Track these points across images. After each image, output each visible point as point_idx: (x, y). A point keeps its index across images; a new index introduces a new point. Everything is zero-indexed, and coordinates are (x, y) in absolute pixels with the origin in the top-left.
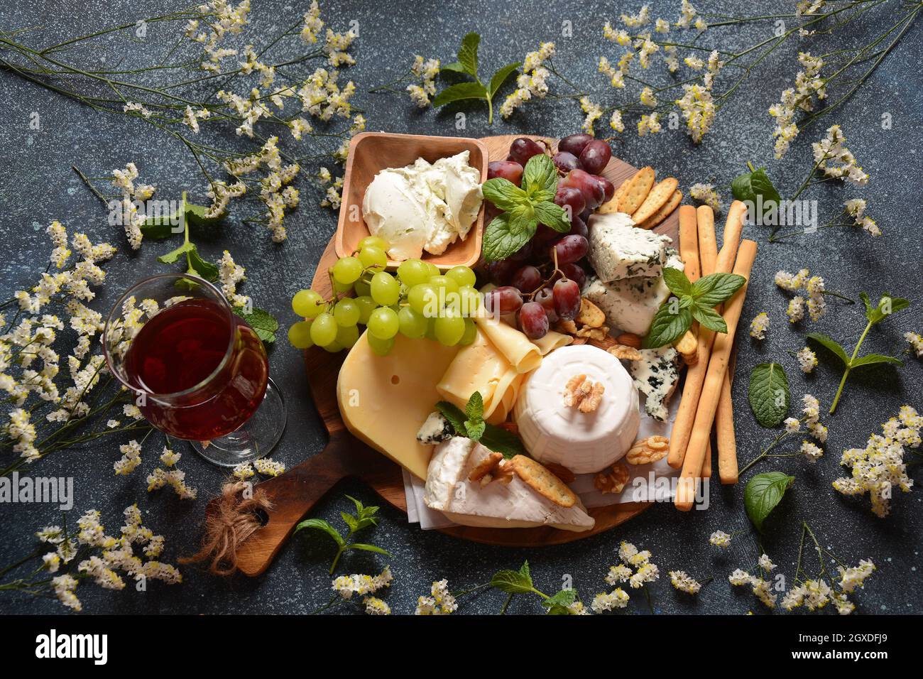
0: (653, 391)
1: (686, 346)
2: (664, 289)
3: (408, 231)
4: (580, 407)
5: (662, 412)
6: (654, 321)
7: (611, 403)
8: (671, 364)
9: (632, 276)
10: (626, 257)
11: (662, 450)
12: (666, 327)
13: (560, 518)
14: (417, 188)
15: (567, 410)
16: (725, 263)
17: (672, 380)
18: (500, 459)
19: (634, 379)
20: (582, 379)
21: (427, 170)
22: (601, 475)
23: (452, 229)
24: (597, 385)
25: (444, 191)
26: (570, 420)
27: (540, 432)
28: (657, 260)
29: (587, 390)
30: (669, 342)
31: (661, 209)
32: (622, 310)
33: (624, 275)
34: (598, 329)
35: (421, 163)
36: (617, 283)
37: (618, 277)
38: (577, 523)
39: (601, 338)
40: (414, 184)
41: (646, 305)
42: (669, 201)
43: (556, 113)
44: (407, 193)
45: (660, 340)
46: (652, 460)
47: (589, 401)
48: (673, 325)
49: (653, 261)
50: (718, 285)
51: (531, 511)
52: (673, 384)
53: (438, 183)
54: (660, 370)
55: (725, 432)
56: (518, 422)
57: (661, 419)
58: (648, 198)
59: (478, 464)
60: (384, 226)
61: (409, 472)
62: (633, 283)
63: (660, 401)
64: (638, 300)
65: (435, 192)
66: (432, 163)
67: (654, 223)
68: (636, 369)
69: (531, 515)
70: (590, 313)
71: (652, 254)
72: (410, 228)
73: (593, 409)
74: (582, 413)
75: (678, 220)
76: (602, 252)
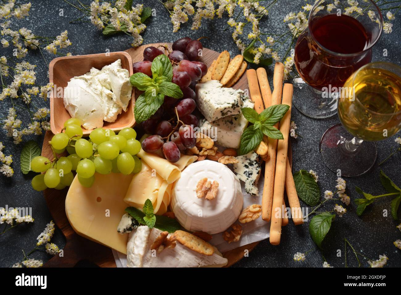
0: (248, 179)
1: (262, 151)
2: (244, 121)
3: (92, 112)
4: (206, 197)
5: (255, 191)
6: (241, 139)
7: (224, 191)
8: (255, 162)
9: (224, 116)
10: (218, 106)
11: (258, 212)
12: (249, 142)
13: (207, 262)
14: (94, 86)
15: (200, 200)
16: (276, 99)
17: (257, 171)
18: (167, 235)
19: (236, 174)
20: (205, 180)
21: (98, 74)
22: (226, 232)
23: (118, 107)
24: (214, 182)
25: (110, 85)
26: (202, 205)
27: (187, 215)
28: (237, 105)
29: (209, 186)
30: (252, 150)
31: (236, 74)
32: (223, 136)
33: (220, 116)
34: (211, 149)
35: (94, 70)
36: (217, 121)
37: (217, 118)
38: (217, 264)
39: (214, 154)
40: (91, 84)
41: (235, 131)
42: (240, 68)
43: (168, 28)
44: (88, 90)
45: (247, 150)
46: (254, 219)
47: (211, 192)
48: (253, 140)
49: (234, 106)
50: (274, 112)
51: (190, 262)
52: (258, 173)
53: (105, 80)
54: (250, 167)
55: (292, 195)
56: (174, 211)
57: (255, 195)
58: (228, 69)
59: (155, 240)
60: (78, 111)
61: (116, 251)
62: (226, 120)
63: (253, 184)
64: (231, 129)
65: (105, 86)
66: (100, 69)
67: (233, 83)
68: (236, 168)
69: (190, 263)
70: (205, 141)
71: (233, 102)
72: (93, 110)
73: (214, 197)
74: (208, 200)
75: (247, 79)
76: (205, 105)
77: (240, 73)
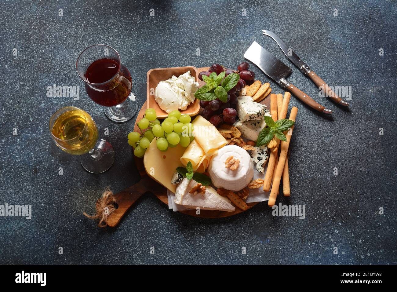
0: (259, 162)
1: (270, 146)
2: (264, 125)
3: (172, 103)
4: (230, 168)
5: (262, 170)
6: (259, 136)
7: (242, 166)
8: (266, 152)
9: (251, 120)
10: (248, 113)
11: (261, 183)
12: (263, 138)
13: (222, 207)
15: (226, 169)
17: (266, 158)
18: (201, 186)
19: (252, 157)
20: (232, 158)
21: (177, 80)
22: (239, 192)
23: (188, 100)
24: (237, 160)
25: (183, 87)
26: (228, 173)
27: (216, 177)
28: (260, 114)
29: (234, 162)
30: (264, 144)
31: (264, 94)
32: (248, 132)
33: (248, 119)
34: (238, 139)
35: (174, 77)
36: (246, 122)
37: (246, 120)
38: (229, 209)
39: (239, 143)
40: (173, 86)
41: (257, 131)
42: (266, 91)
44: (170, 89)
45: (261, 143)
46: (257, 187)
48: (266, 138)
49: (259, 114)
50: (285, 123)
51: (212, 204)
52: (266, 159)
53: (181, 84)
54: (262, 154)
55: (286, 177)
56: (209, 172)
57: (262, 172)
58: (259, 90)
59: (193, 187)
61: (169, 190)
62: (252, 122)
63: (261, 166)
64: (254, 129)
65: (180, 87)
66: (178, 77)
67: (260, 100)
68: (253, 154)
70: (236, 132)
71: (258, 112)
72: (173, 101)
73: (236, 169)
74: (232, 170)
75: (270, 99)
76: (241, 111)
77: (266, 95)
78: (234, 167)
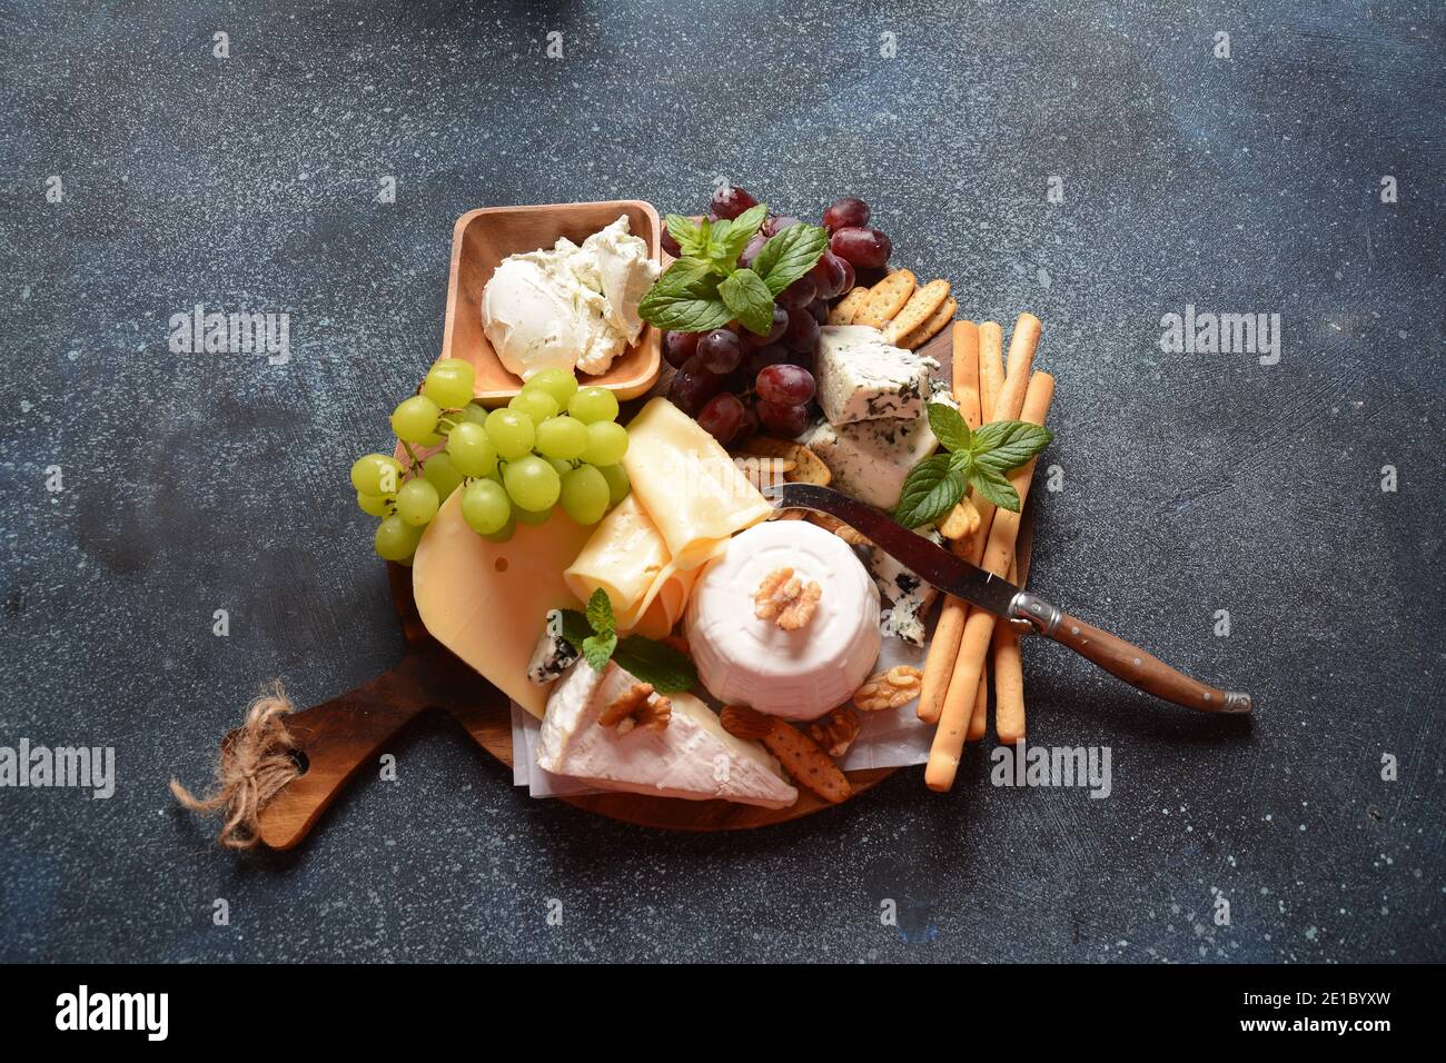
0: (903, 596)
1: (955, 527)
2: (928, 440)
3: (546, 341)
4: (779, 620)
5: (915, 631)
6: (904, 488)
7: (832, 615)
9: (875, 417)
10: (864, 383)
11: (909, 687)
12: (924, 497)
13: (741, 787)
14: (557, 277)
15: (761, 624)
18: (649, 694)
19: (874, 577)
20: (787, 575)
21: (574, 253)
22: (814, 726)
23: (617, 334)
24: (809, 586)
25: (599, 280)
26: (767, 640)
27: (716, 657)
28: (915, 391)
29: (794, 593)
30: (928, 521)
31: (925, 323)
32: (860, 470)
33: (863, 414)
35: (564, 244)
36: (853, 427)
37: (854, 416)
38: (769, 797)
40: (553, 273)
41: (896, 463)
42: (937, 312)
44: (542, 286)
45: (913, 518)
46: (893, 704)
47: (796, 611)
48: (934, 494)
49: (907, 392)
51: (698, 777)
53: (587, 268)
56: (689, 635)
57: (914, 641)
58: (906, 307)
59: (614, 702)
62: (880, 427)
63: (913, 613)
64: (886, 454)
65: (585, 282)
66: (578, 241)
67: (917, 341)
68: (878, 562)
69: (697, 781)
70: (810, 469)
71: (907, 381)
72: (551, 335)
73: (802, 625)
74: (783, 629)
75: (951, 342)
76: (831, 378)
77: (936, 325)
78: (797, 616)
